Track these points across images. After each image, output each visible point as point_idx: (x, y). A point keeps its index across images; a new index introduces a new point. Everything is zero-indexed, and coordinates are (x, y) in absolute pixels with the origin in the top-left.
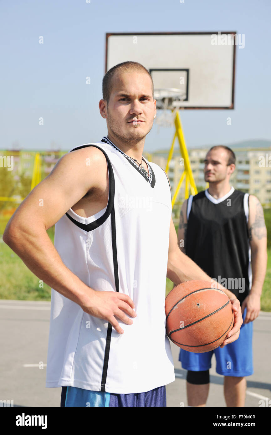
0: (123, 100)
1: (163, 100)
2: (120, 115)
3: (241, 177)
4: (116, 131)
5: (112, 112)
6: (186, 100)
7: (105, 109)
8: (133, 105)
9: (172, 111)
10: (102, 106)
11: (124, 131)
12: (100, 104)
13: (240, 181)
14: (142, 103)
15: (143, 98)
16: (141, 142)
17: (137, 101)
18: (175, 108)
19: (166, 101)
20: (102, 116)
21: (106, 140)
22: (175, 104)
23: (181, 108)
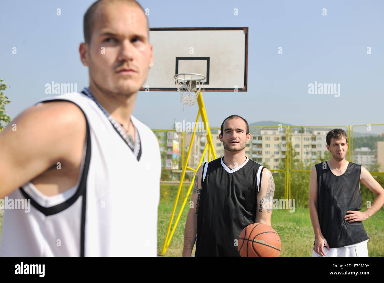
0: (107, 40)
1: (188, 83)
2: (105, 61)
3: (255, 149)
4: (100, 82)
5: (94, 58)
6: (207, 83)
7: (87, 55)
8: (122, 49)
9: (196, 92)
10: (83, 51)
11: (111, 84)
12: (81, 47)
13: (254, 153)
14: (135, 46)
15: (135, 39)
16: (132, 98)
17: (127, 43)
18: (198, 89)
19: (190, 83)
20: (83, 62)
21: (87, 92)
22: (198, 86)
23: (202, 89)
